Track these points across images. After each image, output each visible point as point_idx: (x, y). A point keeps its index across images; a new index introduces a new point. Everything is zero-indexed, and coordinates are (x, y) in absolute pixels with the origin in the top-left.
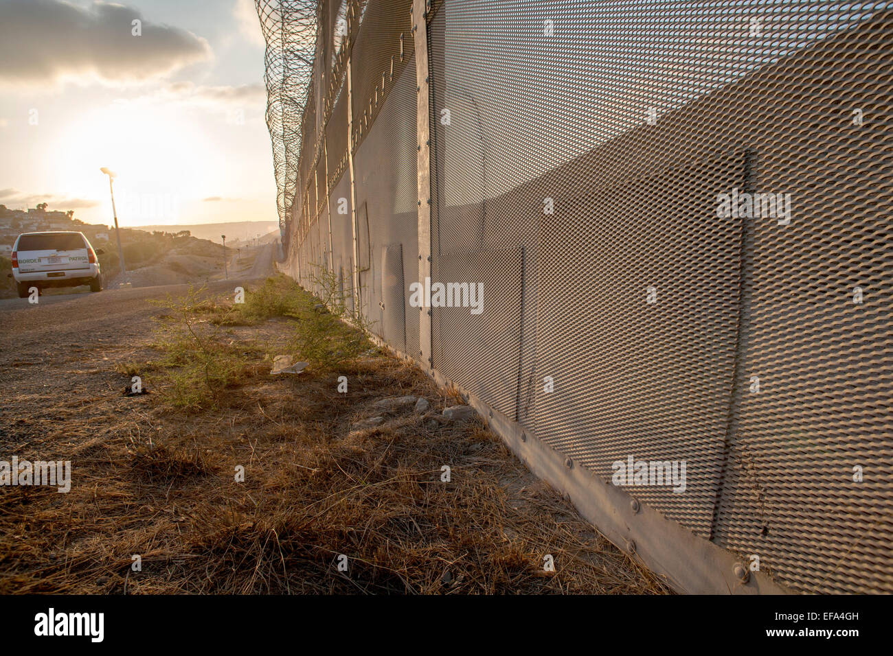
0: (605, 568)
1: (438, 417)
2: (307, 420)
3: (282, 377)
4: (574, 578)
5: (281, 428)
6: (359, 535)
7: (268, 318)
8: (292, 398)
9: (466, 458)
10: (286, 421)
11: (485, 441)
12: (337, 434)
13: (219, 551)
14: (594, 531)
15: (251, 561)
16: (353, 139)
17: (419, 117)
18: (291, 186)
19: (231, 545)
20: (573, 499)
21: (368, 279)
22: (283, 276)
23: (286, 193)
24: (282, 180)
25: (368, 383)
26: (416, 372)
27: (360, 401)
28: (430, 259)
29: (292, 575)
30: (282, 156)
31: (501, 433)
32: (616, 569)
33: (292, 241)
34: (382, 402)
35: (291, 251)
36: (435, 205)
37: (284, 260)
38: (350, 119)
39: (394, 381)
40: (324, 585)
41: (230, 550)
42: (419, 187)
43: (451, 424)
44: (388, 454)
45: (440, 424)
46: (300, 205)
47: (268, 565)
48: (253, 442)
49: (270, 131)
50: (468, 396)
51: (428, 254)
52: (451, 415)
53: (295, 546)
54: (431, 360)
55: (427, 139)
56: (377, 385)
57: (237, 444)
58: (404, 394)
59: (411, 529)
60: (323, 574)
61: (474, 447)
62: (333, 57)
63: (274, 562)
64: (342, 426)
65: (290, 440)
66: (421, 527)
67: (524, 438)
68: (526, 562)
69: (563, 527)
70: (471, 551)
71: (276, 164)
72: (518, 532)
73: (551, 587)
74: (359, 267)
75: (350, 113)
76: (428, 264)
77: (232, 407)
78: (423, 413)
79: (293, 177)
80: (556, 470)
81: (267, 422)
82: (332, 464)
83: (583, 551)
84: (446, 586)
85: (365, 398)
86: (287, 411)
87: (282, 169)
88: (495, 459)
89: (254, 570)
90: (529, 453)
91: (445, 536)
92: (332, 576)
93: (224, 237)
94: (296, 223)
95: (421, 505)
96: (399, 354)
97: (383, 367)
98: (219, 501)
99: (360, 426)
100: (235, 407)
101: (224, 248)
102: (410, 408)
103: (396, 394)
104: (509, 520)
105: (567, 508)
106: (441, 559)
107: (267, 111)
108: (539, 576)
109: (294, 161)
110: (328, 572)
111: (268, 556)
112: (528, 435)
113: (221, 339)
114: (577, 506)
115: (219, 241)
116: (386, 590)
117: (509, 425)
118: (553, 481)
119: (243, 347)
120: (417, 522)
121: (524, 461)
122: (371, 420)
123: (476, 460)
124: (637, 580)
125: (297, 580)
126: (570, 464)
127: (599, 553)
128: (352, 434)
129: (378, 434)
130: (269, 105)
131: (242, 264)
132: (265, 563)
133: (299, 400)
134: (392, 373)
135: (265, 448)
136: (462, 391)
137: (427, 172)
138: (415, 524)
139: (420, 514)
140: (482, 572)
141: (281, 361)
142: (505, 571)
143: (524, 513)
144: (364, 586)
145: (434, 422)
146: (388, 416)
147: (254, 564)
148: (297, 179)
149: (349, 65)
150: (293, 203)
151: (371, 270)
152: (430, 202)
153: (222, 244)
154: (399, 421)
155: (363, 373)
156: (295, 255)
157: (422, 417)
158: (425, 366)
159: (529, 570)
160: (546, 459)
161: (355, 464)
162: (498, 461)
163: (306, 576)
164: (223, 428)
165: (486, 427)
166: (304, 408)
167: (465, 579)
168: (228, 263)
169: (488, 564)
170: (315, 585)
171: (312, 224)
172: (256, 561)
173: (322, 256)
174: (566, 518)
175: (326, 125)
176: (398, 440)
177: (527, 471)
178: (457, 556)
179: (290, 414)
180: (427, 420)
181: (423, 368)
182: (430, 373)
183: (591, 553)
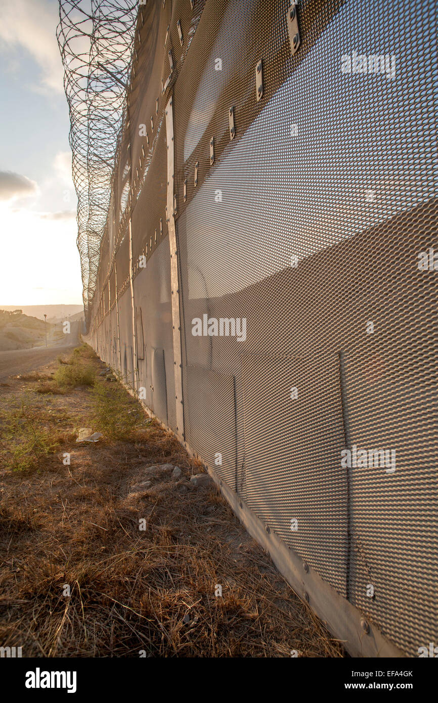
0: (290, 614)
1: (186, 483)
2: (100, 483)
3: (84, 445)
4: (270, 621)
5: (83, 489)
6: (132, 583)
7: (75, 387)
8: (91, 463)
9: (205, 518)
10: (87, 483)
11: (218, 505)
12: (121, 495)
13: (42, 597)
14: (284, 582)
15: (62, 605)
16: (133, 270)
17: (172, 273)
18: (93, 285)
19: (49, 593)
20: (271, 556)
21: (143, 366)
22: (86, 346)
23: (89, 289)
24: (86, 281)
25: (141, 450)
26: (174, 443)
27: (136, 467)
28: (181, 366)
29: (88, 616)
30: (87, 266)
31: (228, 498)
32: (297, 615)
33: (92, 322)
34: (151, 468)
35: (92, 329)
36: (183, 331)
37: (87, 333)
38: (131, 257)
39: (159, 450)
40: (107, 625)
41: (49, 597)
42: (173, 317)
43: (195, 489)
44: (153, 513)
45: (188, 489)
46: (98, 299)
47: (73, 609)
48: (64, 501)
49: (79, 251)
50: (207, 467)
51: (180, 363)
52: (195, 482)
53: (90, 593)
54: (184, 435)
55: (177, 289)
56: (147, 453)
57: (53, 504)
58: (165, 462)
59: (166, 577)
60: (107, 615)
61: (210, 509)
62: (120, 213)
63: (76, 606)
64: (123, 488)
65: (89, 500)
66: (172, 575)
67: (241, 505)
68: (239, 607)
69: (265, 578)
70: (204, 596)
71: (83, 271)
72: (236, 580)
73: (253, 628)
74: (137, 355)
75: (131, 252)
76: (180, 369)
77: (51, 471)
78: (177, 480)
79: (94, 279)
80: (261, 532)
81: (74, 484)
82: (117, 522)
83: (276, 598)
84: (187, 626)
85: (141, 464)
86: (88, 475)
87: (87, 275)
88: (223, 520)
89: (64, 613)
90: (245, 516)
91: (188, 584)
92: (113, 618)
93: (45, 316)
94: (95, 311)
95: (173, 557)
96: (164, 426)
97: (153, 436)
98: (42, 554)
99: (135, 489)
100: (52, 471)
101: (45, 323)
102: (169, 473)
103: (159, 462)
104: (231, 570)
105: (268, 563)
106: (184, 603)
107: (78, 238)
108: (247, 618)
109: (94, 268)
110: (110, 614)
111: (73, 601)
112: (243, 504)
113: (43, 407)
114: (274, 561)
115: (42, 318)
116: (148, 629)
117: (232, 494)
118: (259, 540)
119: (58, 415)
120: (170, 572)
121: (242, 522)
122: (143, 483)
123: (211, 520)
124: (309, 624)
125: (91, 620)
126: (268, 530)
127: (287, 600)
128: (131, 495)
129: (147, 497)
130: (79, 234)
131: (57, 335)
132: (71, 607)
133: (95, 465)
134: (158, 443)
135: (72, 507)
136: (203, 463)
137: (178, 309)
138: (169, 573)
139: (173, 565)
140: (210, 614)
141: (84, 432)
142: (224, 614)
143: (241, 565)
144: (134, 625)
145: (184, 488)
146: (154, 481)
147: (64, 608)
148: (96, 281)
149: (130, 222)
150: (94, 296)
151: (145, 360)
152: (180, 329)
153: (44, 320)
154: (161, 486)
155: (139, 442)
156: (94, 332)
157: (177, 483)
158: (180, 439)
159: (241, 613)
160: (254, 523)
161: (132, 521)
162: (225, 521)
163: (96, 617)
164: (45, 490)
165: (219, 493)
166: (99, 472)
167: (199, 621)
168: (48, 334)
169: (214, 608)
170: (102, 624)
171: (107, 315)
172: (65, 605)
173: (113, 340)
174: (268, 571)
175: (116, 254)
176: (161, 501)
177: (244, 530)
178: (194, 601)
179: (89, 477)
180: (180, 486)
181: (179, 439)
182: (184, 444)
183: (283, 600)
